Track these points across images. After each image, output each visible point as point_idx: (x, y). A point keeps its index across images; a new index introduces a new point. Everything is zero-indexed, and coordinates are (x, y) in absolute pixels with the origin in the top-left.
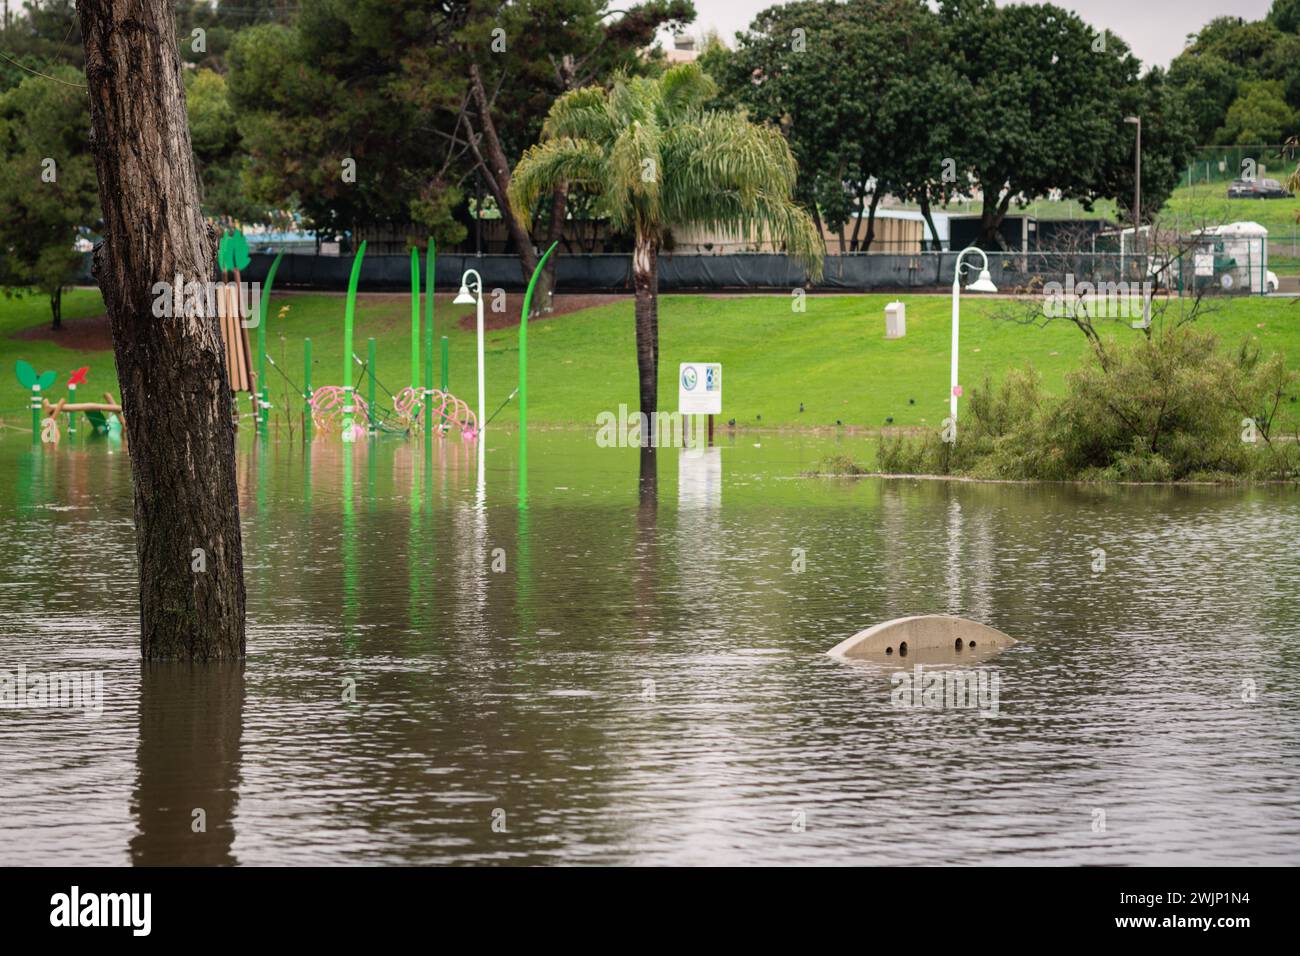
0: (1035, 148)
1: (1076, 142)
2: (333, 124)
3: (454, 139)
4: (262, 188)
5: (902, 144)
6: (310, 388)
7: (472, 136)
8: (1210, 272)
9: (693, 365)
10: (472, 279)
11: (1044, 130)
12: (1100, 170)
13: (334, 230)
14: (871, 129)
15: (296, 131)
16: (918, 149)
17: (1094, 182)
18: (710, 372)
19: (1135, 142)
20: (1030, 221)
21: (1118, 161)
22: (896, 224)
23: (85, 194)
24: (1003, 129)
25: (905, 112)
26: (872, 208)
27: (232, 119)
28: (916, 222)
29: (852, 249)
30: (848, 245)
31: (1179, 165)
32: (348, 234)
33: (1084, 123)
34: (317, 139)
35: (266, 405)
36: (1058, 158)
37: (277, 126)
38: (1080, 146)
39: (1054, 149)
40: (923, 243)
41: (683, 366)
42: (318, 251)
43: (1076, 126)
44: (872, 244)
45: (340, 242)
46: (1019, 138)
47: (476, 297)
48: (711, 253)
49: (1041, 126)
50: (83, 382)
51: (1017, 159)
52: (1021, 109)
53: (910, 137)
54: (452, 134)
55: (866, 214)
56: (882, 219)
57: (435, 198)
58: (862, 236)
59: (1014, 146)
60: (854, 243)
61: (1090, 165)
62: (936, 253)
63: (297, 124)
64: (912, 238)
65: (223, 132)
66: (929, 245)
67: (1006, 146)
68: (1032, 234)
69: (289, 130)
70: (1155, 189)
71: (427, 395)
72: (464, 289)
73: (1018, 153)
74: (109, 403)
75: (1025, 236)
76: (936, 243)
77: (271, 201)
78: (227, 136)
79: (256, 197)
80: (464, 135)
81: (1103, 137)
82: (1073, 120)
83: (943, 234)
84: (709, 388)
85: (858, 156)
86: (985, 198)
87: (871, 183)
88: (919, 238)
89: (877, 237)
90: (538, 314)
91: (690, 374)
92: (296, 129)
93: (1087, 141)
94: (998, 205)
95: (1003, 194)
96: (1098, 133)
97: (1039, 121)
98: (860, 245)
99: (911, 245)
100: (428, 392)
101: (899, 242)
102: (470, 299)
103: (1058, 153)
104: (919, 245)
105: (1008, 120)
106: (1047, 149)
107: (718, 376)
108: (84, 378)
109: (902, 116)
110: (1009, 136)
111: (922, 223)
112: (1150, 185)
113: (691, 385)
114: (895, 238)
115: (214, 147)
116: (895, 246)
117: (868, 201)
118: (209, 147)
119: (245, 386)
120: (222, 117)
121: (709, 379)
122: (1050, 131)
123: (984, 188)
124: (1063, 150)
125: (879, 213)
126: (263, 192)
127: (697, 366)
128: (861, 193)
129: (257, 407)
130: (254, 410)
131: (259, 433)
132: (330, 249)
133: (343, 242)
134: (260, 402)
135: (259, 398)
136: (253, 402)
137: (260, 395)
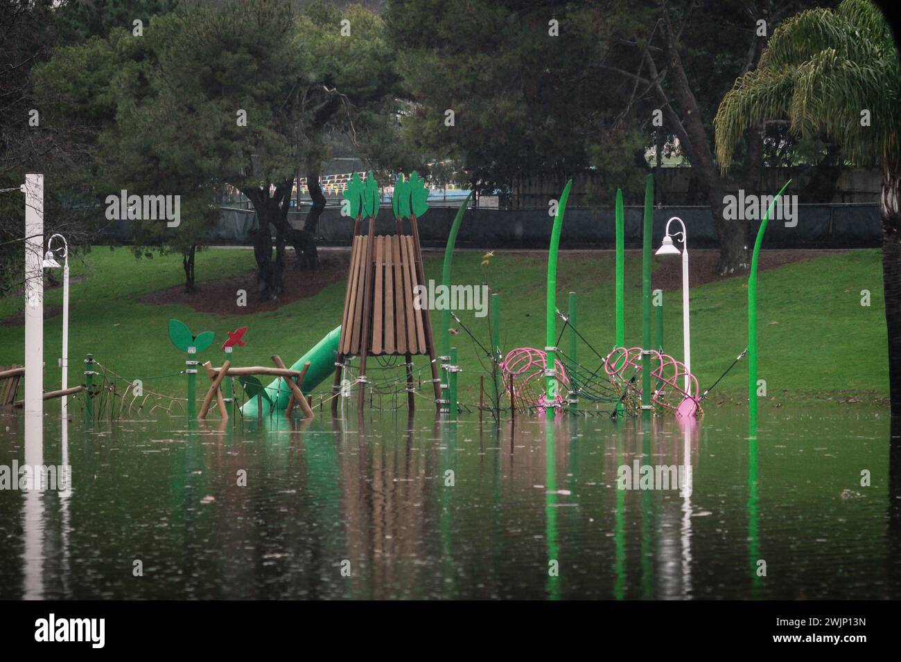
2: (504, 59)
3: (638, 79)
4: (425, 133)
6: (498, 350)
7: (655, 75)
10: (675, 227)
13: (491, 183)
15: (463, 69)
23: (225, 142)
27: (386, 58)
34: (487, 77)
35: (454, 368)
37: (442, 64)
42: (475, 205)
45: (498, 194)
47: (680, 246)
50: (241, 344)
54: (634, 72)
57: (619, 142)
63: (465, 62)
65: (376, 73)
69: (454, 68)
71: (644, 355)
72: (667, 238)
74: (278, 366)
77: (435, 148)
78: (381, 76)
79: (418, 144)
80: (646, 74)
90: (732, 270)
92: (464, 66)
100: (646, 352)
102: (674, 250)
108: (243, 340)
115: (365, 89)
118: (360, 90)
119: (424, 349)
120: (375, 56)
126: (426, 138)
129: (440, 372)
130: (434, 376)
131: (442, 401)
132: (489, 202)
133: (502, 198)
134: (445, 366)
135: (444, 362)
136: (433, 366)
137: (443, 358)
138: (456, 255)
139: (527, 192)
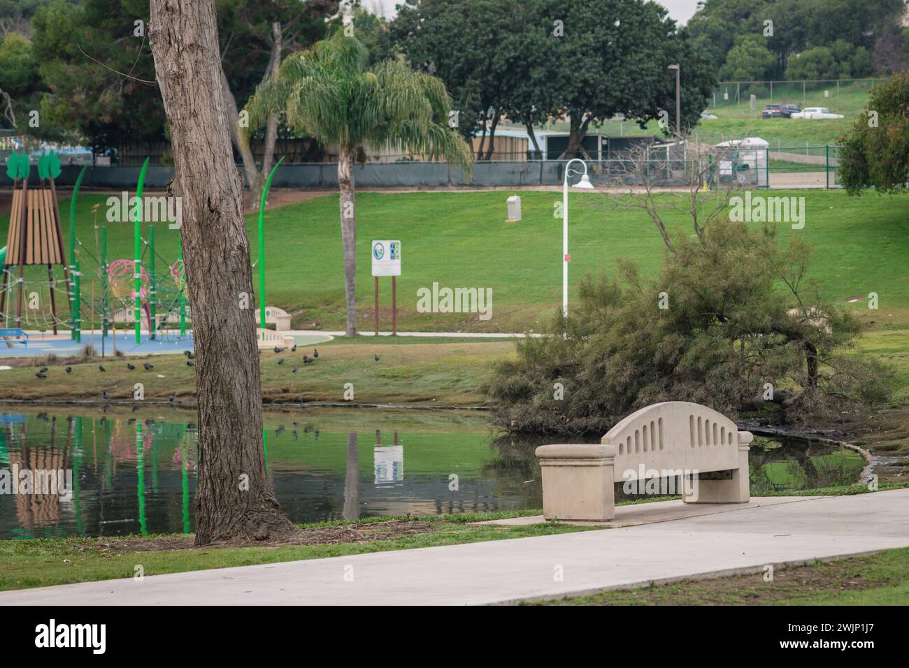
0: (607, 83)
1: (634, 80)
4: (56, 113)
5: (512, 82)
6: (106, 261)
8: (730, 172)
9: (382, 242)
11: (611, 71)
12: (653, 100)
13: (104, 147)
14: (489, 70)
15: (84, 74)
16: (523, 85)
17: (649, 108)
18: (393, 246)
19: (675, 80)
20: (603, 138)
21: (665, 92)
22: (509, 141)
24: (583, 70)
25: (513, 58)
26: (493, 129)
27: (32, 66)
28: (523, 139)
29: (479, 159)
30: (476, 155)
31: (706, 94)
32: (116, 150)
33: (640, 66)
34: (98, 79)
35: (78, 274)
36: (622, 91)
38: (637, 82)
39: (619, 85)
40: (529, 153)
41: (374, 243)
42: (94, 163)
43: (634, 68)
44: (493, 155)
45: (110, 156)
46: (595, 76)
48: (379, 162)
49: (610, 69)
51: (594, 93)
52: (596, 56)
53: (518, 77)
55: (488, 134)
56: (499, 137)
58: (485, 149)
59: (592, 82)
60: (480, 154)
61: (646, 96)
62: (539, 161)
63: (85, 68)
64: (520, 150)
65: (27, 75)
66: (533, 155)
67: (585, 82)
68: (604, 147)
70: (690, 111)
73: (594, 87)
75: (600, 148)
76: (538, 153)
77: (63, 123)
78: (29, 77)
81: (652, 75)
82: (632, 64)
83: (543, 146)
84: (392, 258)
85: (479, 90)
86: (572, 122)
87: (491, 111)
88: (525, 150)
89: (496, 150)
91: (379, 248)
93: (642, 78)
94: (581, 127)
95: (584, 119)
96: (649, 73)
97: (608, 65)
98: (485, 155)
99: (520, 155)
101: (512, 153)
103: (622, 86)
104: (525, 156)
105: (586, 64)
106: (614, 85)
107: (398, 248)
109: (512, 60)
110: (587, 75)
111: (527, 139)
112: (686, 108)
113: (379, 256)
114: (509, 150)
115: (20, 86)
116: (508, 156)
117: (489, 124)
118: (16, 86)
119: (59, 261)
120: (25, 65)
121: (393, 252)
122: (617, 72)
123: (571, 114)
124: (625, 84)
125: (498, 132)
127: (383, 242)
128: (485, 118)
129: (69, 276)
130: (66, 277)
131: (71, 293)
132: (103, 161)
133: (112, 156)
134: (72, 272)
135: (71, 269)
136: (66, 272)
137: (71, 267)
138: (79, 197)
139: (128, 154)
